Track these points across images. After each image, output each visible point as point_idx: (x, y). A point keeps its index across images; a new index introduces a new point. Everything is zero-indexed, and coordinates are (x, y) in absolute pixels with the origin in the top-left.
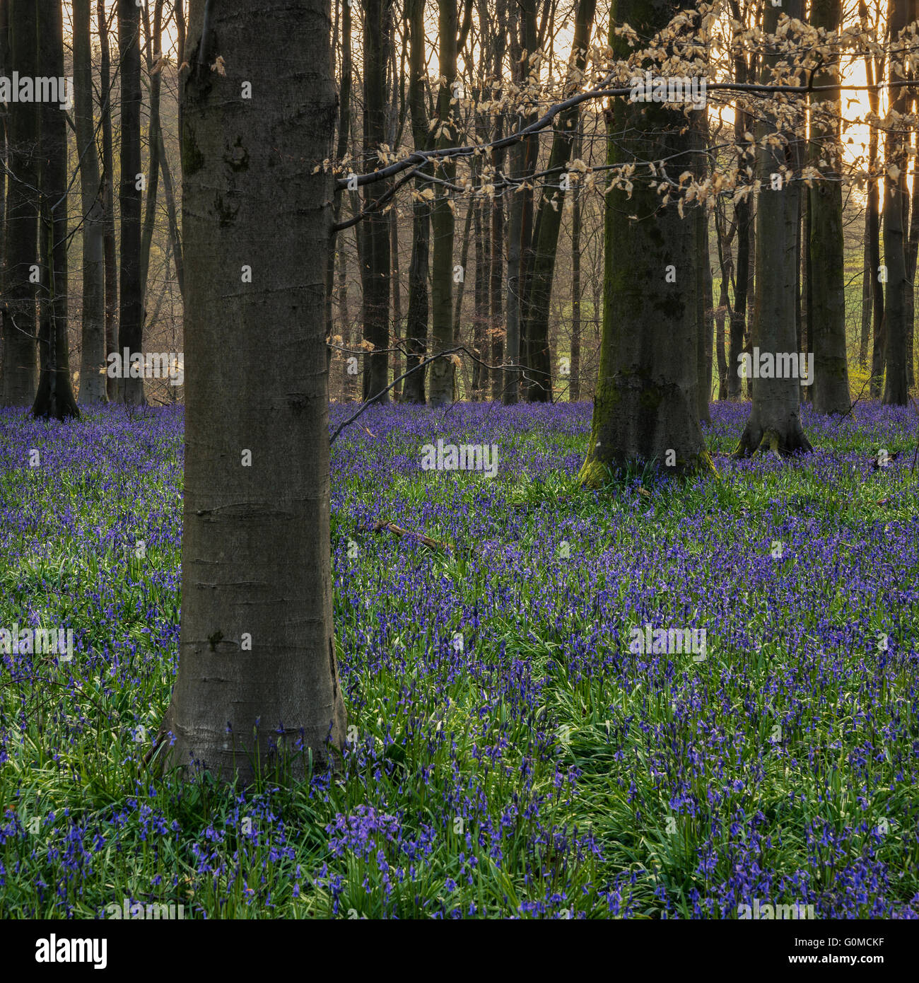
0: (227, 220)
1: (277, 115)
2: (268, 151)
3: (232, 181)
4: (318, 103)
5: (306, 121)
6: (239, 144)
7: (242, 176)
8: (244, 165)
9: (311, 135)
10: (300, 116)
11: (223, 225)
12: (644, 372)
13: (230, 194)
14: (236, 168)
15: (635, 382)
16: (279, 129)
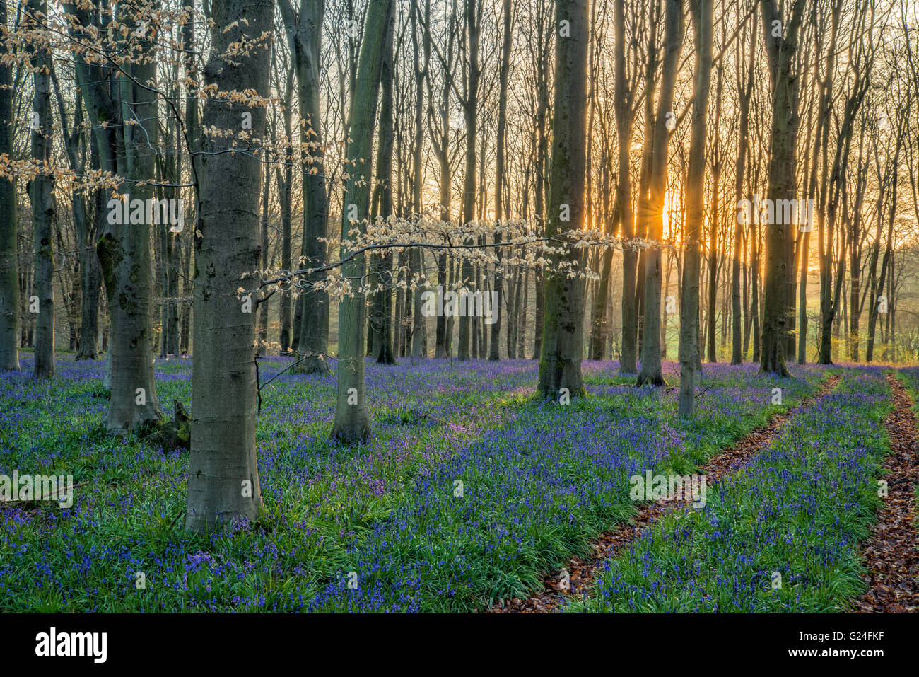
0: (206, 297)
1: (228, 254)
2: (224, 269)
3: (209, 281)
4: (247, 250)
5: (241, 257)
6: (212, 266)
7: (213, 279)
8: (213, 275)
9: (244, 263)
10: (238, 255)
11: (205, 300)
12: (558, 354)
13: (208, 287)
14: (210, 276)
15: (554, 358)
16: (229, 260)
